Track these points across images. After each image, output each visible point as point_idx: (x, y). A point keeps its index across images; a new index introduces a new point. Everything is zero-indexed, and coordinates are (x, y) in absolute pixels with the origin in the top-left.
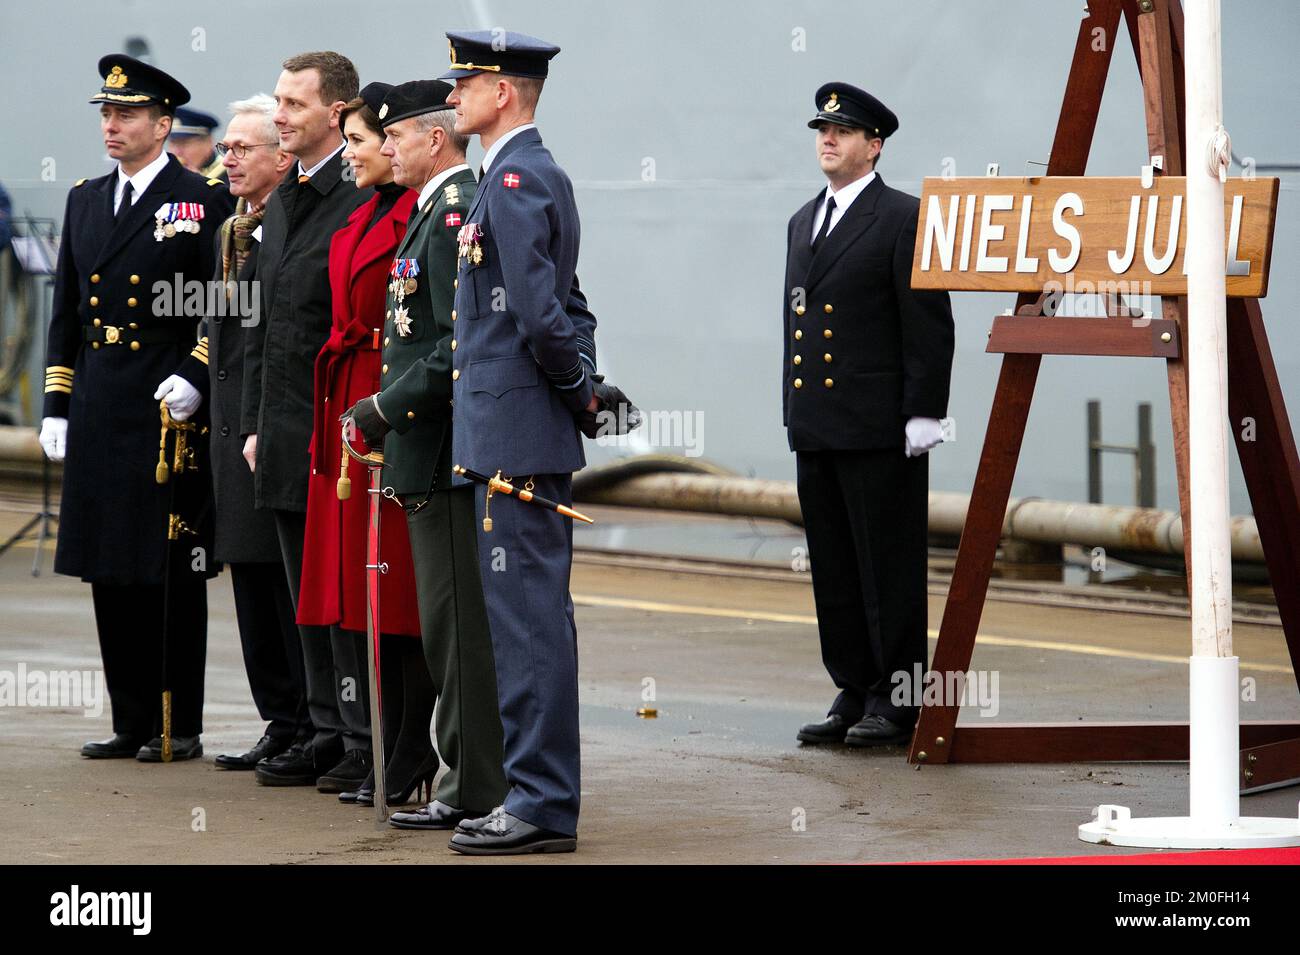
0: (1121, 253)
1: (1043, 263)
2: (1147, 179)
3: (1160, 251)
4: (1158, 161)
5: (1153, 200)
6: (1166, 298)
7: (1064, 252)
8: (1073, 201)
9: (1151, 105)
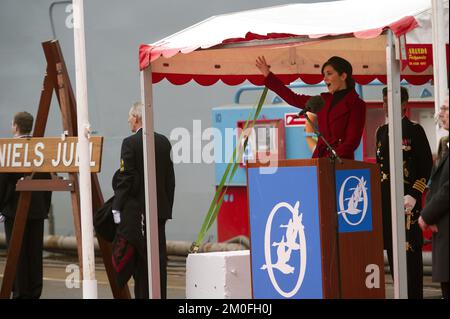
0: (56, 160)
1: (32, 164)
2: (63, 138)
3: (68, 159)
4: (66, 132)
5: (65, 144)
6: (70, 173)
7: (39, 160)
8: (41, 145)
9: (64, 116)
